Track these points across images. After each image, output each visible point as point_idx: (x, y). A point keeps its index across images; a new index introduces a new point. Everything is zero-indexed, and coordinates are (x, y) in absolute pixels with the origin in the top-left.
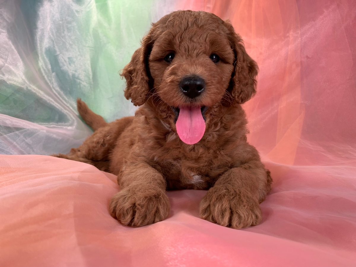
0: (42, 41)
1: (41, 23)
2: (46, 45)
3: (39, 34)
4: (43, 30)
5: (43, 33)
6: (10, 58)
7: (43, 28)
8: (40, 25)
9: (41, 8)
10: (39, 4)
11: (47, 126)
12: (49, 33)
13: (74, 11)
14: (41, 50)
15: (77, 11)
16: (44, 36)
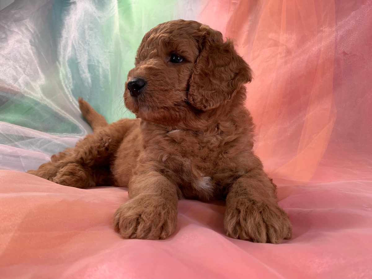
0: (65, 49)
1: (66, 31)
2: (69, 53)
3: (63, 42)
4: (67, 38)
5: (67, 42)
6: (29, 69)
7: (67, 36)
8: (64, 34)
9: (67, 17)
10: (66, 12)
11: (60, 136)
12: (72, 42)
13: (97, 17)
14: (64, 58)
15: (99, 17)
16: (68, 44)
